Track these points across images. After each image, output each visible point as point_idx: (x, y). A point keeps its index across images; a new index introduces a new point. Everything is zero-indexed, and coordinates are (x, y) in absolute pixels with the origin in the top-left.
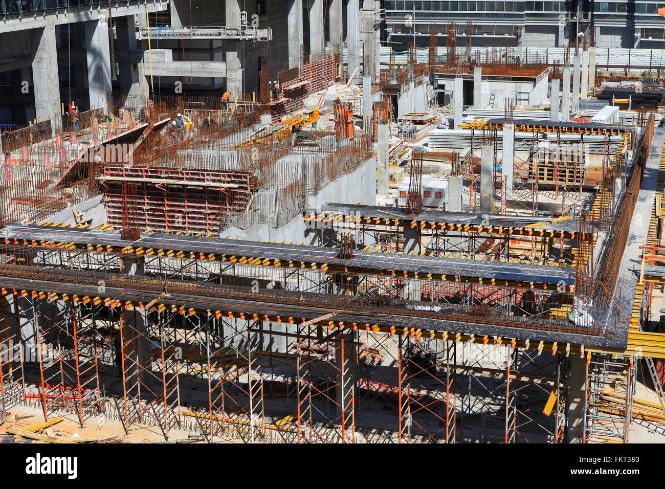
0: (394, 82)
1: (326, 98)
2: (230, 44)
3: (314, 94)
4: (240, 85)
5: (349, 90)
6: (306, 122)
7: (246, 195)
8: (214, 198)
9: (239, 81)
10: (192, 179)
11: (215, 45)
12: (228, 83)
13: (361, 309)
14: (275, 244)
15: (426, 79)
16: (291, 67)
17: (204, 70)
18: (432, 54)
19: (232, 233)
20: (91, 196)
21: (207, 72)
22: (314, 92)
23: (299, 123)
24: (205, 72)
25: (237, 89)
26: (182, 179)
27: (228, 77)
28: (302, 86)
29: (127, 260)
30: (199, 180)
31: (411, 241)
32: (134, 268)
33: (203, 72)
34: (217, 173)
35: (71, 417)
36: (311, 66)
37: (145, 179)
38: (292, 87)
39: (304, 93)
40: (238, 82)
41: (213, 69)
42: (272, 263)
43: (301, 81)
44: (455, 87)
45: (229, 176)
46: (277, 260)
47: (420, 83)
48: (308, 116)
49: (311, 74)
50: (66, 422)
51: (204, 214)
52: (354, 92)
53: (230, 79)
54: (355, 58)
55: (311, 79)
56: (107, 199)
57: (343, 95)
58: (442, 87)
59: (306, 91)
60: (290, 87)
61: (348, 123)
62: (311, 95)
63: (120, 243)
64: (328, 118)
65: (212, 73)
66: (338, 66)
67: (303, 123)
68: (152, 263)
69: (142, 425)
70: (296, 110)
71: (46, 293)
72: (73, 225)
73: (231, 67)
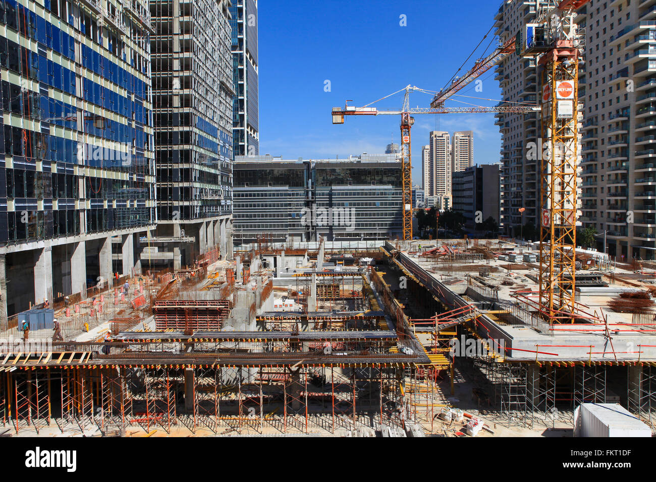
0: (247, 259)
1: (216, 267)
2: (176, 244)
7: (227, 311)
8: (212, 313)
9: (180, 260)
10: (201, 305)
11: (165, 245)
13: (313, 358)
14: (249, 332)
15: (259, 257)
16: (201, 254)
17: (163, 256)
18: (259, 246)
19: (228, 328)
20: (149, 316)
22: (211, 265)
25: (179, 264)
26: (196, 305)
27: (175, 259)
28: (206, 262)
29: (187, 345)
30: (204, 305)
31: (305, 326)
32: (190, 348)
34: (213, 302)
35: (159, 428)
36: (209, 253)
37: (166, 307)
38: (203, 262)
41: (168, 255)
42: (258, 340)
44: (270, 260)
45: (219, 303)
46: (260, 339)
47: (257, 258)
49: (209, 256)
50: (158, 431)
51: (206, 321)
55: (209, 259)
56: (157, 317)
58: (265, 260)
59: (208, 264)
63: (184, 337)
65: (166, 257)
66: (219, 252)
68: (198, 347)
69: (199, 428)
71: (155, 365)
72: (143, 331)
73: (175, 255)
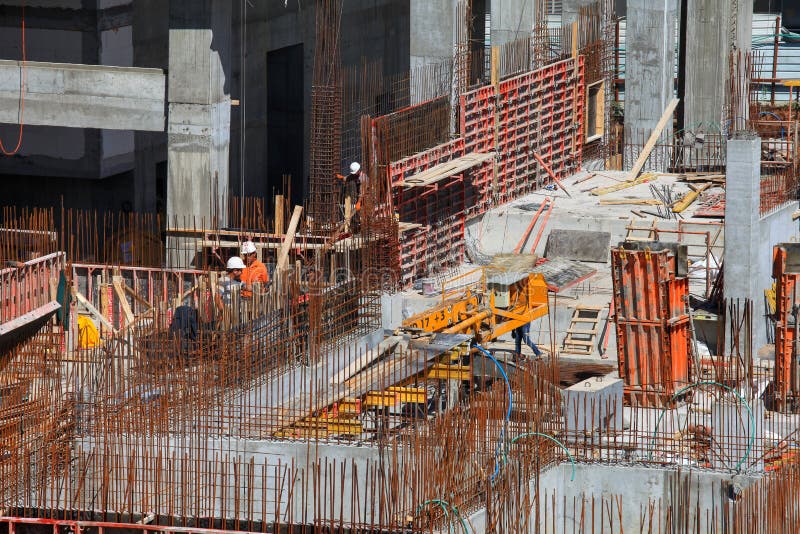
1: (554, 224)
3: (504, 207)
4: (220, 163)
5: (642, 191)
6: (499, 319)
9: (219, 148)
12: (172, 155)
16: (417, 98)
17: (71, 99)
21: (86, 109)
22: (505, 198)
23: (472, 326)
24: (75, 107)
25: (208, 180)
27: (175, 129)
28: (465, 173)
33: (66, 107)
36: (497, 93)
38: (430, 177)
39: (467, 200)
40: (213, 153)
41: (112, 97)
43: (458, 155)
48: (505, 299)
49: (498, 124)
52: (669, 203)
53: (183, 138)
54: (655, 63)
55: (497, 145)
57: (626, 212)
59: (475, 195)
60: (418, 175)
61: (669, 330)
62: (493, 212)
64: (574, 304)
65: (105, 112)
66: (593, 91)
67: (485, 327)
70: (435, 270)
73: (187, 94)
